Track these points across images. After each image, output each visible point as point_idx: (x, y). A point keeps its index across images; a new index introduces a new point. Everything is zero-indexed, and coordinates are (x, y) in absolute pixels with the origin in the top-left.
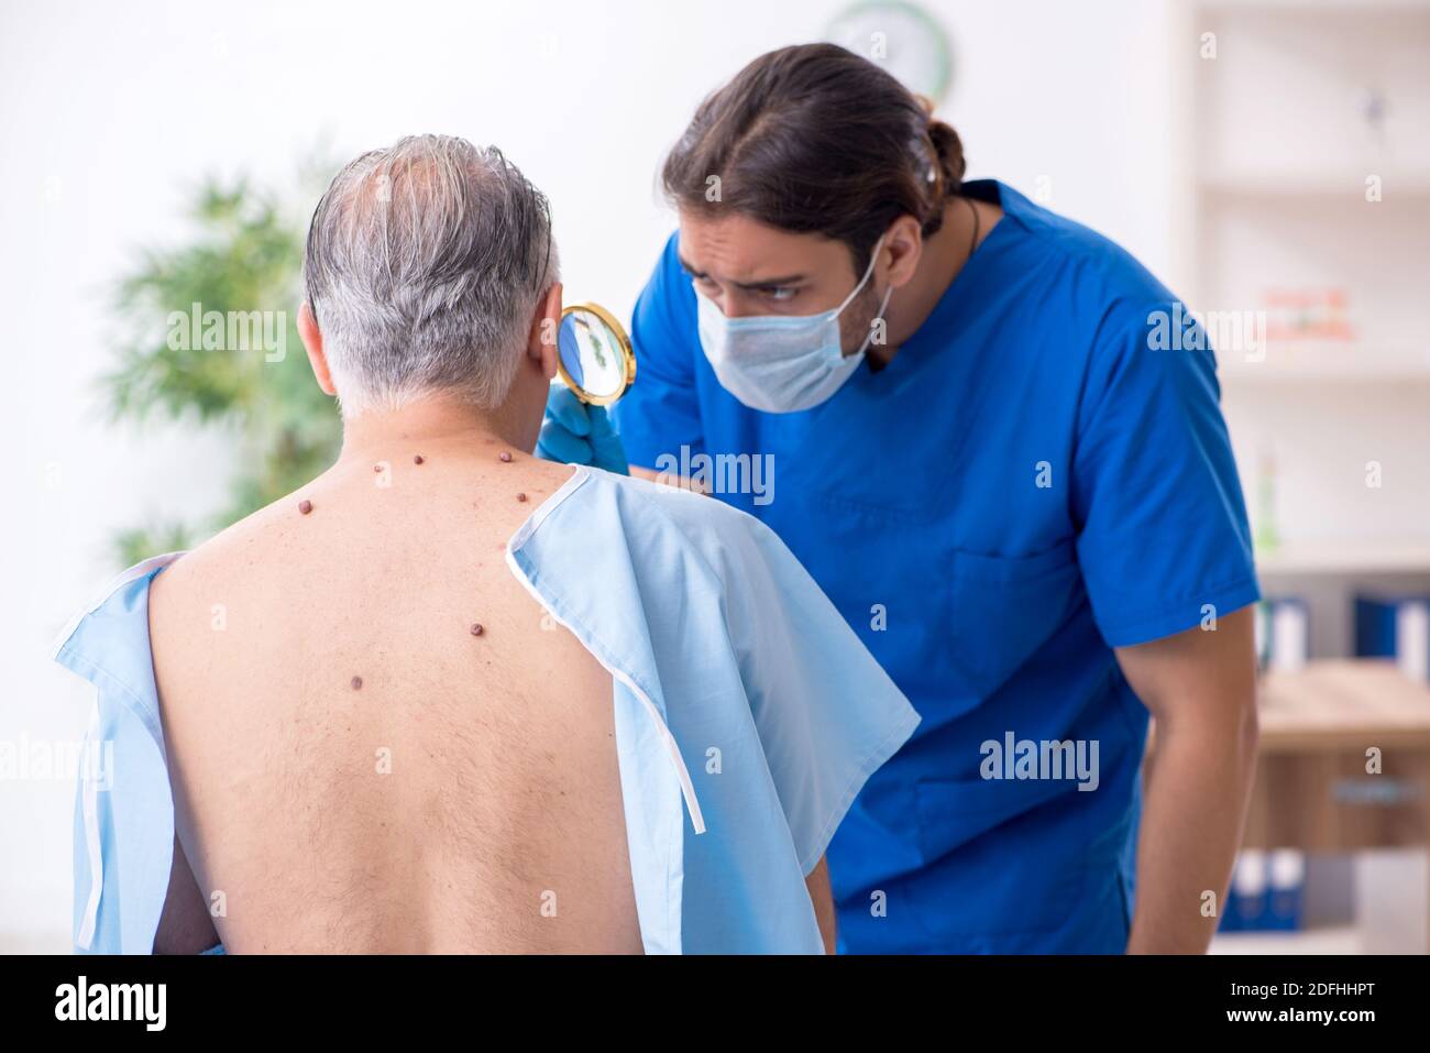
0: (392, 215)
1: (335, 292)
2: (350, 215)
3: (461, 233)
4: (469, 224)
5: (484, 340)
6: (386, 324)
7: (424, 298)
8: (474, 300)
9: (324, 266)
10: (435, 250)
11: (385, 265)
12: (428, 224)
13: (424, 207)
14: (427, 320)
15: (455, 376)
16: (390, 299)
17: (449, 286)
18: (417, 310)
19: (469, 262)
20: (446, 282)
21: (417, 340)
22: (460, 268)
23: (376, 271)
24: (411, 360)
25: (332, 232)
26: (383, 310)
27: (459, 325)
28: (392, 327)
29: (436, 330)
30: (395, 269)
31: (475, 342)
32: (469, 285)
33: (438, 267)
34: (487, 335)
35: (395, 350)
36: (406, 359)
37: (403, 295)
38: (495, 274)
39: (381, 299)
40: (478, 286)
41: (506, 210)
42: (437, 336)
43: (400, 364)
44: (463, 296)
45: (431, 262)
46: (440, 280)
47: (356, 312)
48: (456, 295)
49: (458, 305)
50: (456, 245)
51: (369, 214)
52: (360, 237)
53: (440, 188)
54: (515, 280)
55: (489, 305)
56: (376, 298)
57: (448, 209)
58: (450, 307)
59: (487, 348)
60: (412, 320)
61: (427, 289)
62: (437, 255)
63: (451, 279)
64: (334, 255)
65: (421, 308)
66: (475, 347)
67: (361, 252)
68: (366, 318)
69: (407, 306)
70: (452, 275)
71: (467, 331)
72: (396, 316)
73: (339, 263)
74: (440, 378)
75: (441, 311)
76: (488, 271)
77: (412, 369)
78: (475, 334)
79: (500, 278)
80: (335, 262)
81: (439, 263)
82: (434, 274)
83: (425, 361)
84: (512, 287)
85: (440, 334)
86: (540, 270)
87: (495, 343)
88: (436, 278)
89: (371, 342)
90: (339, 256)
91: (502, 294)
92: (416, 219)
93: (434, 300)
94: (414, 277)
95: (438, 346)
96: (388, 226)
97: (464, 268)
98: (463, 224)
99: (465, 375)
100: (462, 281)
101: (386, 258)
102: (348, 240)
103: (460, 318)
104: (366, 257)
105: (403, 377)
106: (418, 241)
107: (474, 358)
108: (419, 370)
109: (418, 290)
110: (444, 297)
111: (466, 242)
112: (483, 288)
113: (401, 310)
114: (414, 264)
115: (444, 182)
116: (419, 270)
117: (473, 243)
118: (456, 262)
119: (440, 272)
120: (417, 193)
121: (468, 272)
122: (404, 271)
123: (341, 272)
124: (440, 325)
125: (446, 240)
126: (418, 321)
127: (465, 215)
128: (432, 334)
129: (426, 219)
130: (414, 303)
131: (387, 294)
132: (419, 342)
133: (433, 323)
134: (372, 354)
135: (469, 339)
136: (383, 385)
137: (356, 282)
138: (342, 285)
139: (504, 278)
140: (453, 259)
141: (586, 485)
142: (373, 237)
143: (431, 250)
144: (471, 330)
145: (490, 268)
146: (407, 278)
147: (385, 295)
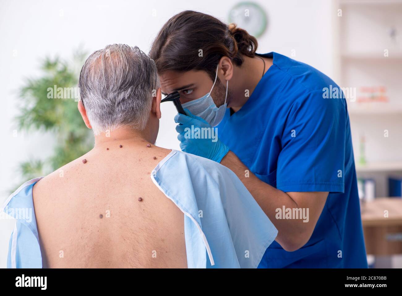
0: (106, 70)
1: (89, 96)
2: (92, 71)
3: (128, 75)
4: (131, 72)
5: (138, 108)
6: (106, 105)
7: (118, 96)
8: (133, 96)
9: (85, 88)
10: (120, 81)
11: (105, 87)
12: (117, 72)
13: (116, 67)
14: (119, 103)
15: (130, 120)
16: (107, 97)
17: (125, 92)
18: (116, 100)
19: (131, 84)
20: (124, 91)
21: (117, 109)
22: (128, 86)
23: (102, 88)
24: (115, 116)
25: (87, 77)
26: (105, 101)
27: (129, 104)
28: (108, 106)
29: (122, 106)
30: (108, 87)
31: (135, 109)
32: (132, 91)
33: (122, 86)
34: (139, 106)
35: (110, 113)
36: (114, 116)
37: (111, 95)
38: (140, 87)
39: (104, 97)
40: (135, 91)
41: (142, 66)
42: (123, 108)
43: (112, 117)
44: (130, 95)
45: (119, 84)
46: (122, 90)
47: (96, 102)
48: (128, 94)
49: (129, 98)
50: (127, 78)
51: (98, 71)
52: (96, 78)
53: (120, 61)
54: (146, 88)
55: (138, 97)
56: (102, 97)
57: (123, 67)
58: (126, 98)
59: (139, 111)
60: (115, 103)
61: (119, 93)
62: (121, 83)
63: (126, 89)
64: (88, 84)
66: (135, 111)
67: (97, 83)
68: (100, 104)
71: (132, 106)
72: (109, 102)
74: (125, 121)
75: (123, 100)
76: (137, 86)
77: (116, 119)
78: (135, 106)
80: (89, 87)
81: (122, 85)
82: (120, 88)
83: (119, 116)
84: (145, 90)
85: (124, 107)
86: (154, 84)
87: (141, 109)
88: (121, 89)
89: (102, 111)
90: (90, 84)
91: (142, 93)
92: (114, 71)
93: (121, 97)
94: (114, 90)
95: (123, 111)
96: (105, 74)
97: (130, 85)
98: (129, 72)
99: (132, 120)
100: (130, 90)
101: (105, 84)
102: (92, 79)
103: (130, 102)
104: (98, 84)
105: (113, 122)
106: (114, 78)
107: (135, 114)
108: (118, 119)
109: (116, 94)
110: (124, 95)
111: (130, 77)
112: (136, 92)
113: (111, 100)
114: (114, 86)
115: (121, 59)
116: (115, 88)
117: (132, 77)
118: (127, 84)
119: (122, 87)
120: (113, 63)
121: (131, 87)
122: (111, 88)
123: (91, 89)
124: (123, 104)
125: (123, 77)
127: (129, 69)
128: (121, 107)
129: (117, 71)
130: (115, 98)
131: (106, 96)
132: (117, 110)
133: (121, 104)
134: (102, 115)
135: (133, 108)
136: (106, 125)
137: (96, 93)
138: (91, 94)
139: (143, 88)
140: (126, 83)
141: (176, 155)
142: (100, 78)
143: (119, 81)
144: (133, 105)
145: (138, 85)
146: (112, 90)
147: (105, 96)
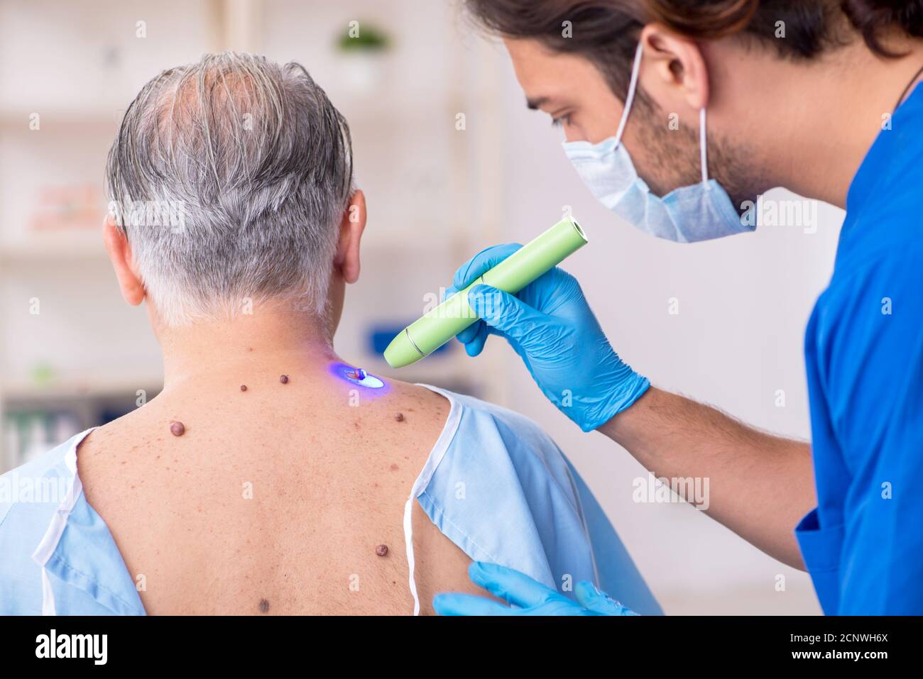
0: (213, 123)
3: (281, 140)
4: (288, 131)
5: (305, 243)
6: (213, 226)
7: (251, 200)
8: (296, 202)
9: (142, 172)
11: (211, 168)
14: (253, 223)
16: (217, 202)
17: (273, 188)
18: (244, 212)
19: (291, 165)
20: (271, 185)
21: (244, 242)
22: (283, 170)
23: (202, 175)
24: (237, 265)
25: (150, 139)
26: (209, 213)
27: (282, 227)
28: (218, 229)
29: (261, 234)
30: (221, 171)
31: (297, 245)
32: (292, 188)
33: (262, 170)
34: (308, 238)
35: (221, 253)
36: (232, 264)
37: (230, 197)
38: (313, 180)
39: (208, 201)
40: (299, 191)
42: (263, 238)
43: (227, 267)
44: (286, 199)
45: (257, 165)
46: (265, 183)
48: (281, 198)
49: (282, 208)
50: (277, 149)
51: (188, 121)
52: (180, 144)
53: (258, 96)
54: (328, 184)
55: (308, 208)
56: (202, 202)
57: (267, 115)
58: (276, 209)
60: (239, 222)
61: (254, 191)
62: (261, 161)
63: (274, 182)
64: (154, 161)
65: (248, 211)
66: (297, 250)
67: (182, 158)
68: (191, 221)
69: (234, 209)
70: (276, 178)
71: (290, 233)
72: (223, 218)
73: (160, 168)
75: (266, 213)
76: (306, 176)
77: (240, 274)
78: (297, 235)
79: (316, 182)
80: (154, 168)
81: (264, 167)
82: (259, 177)
83: (252, 265)
84: (325, 192)
85: (266, 237)
86: (347, 178)
87: (315, 246)
88: (261, 181)
89: (196, 245)
90: (159, 161)
91: (318, 198)
92: (238, 125)
93: (261, 201)
94: (240, 180)
95: (265, 250)
96: (211, 131)
97: (286, 171)
98: (283, 130)
100: (286, 184)
102: (169, 147)
103: (283, 220)
104: (190, 162)
105: (232, 283)
106: (242, 146)
107: (295, 263)
108: (247, 275)
109: (248, 189)
110: (270, 199)
111: (286, 147)
112: (303, 192)
113: (229, 213)
114: (240, 167)
115: (260, 89)
116: (246, 173)
117: (293, 147)
118: (278, 167)
119: (266, 174)
120: (235, 101)
121: (290, 176)
122: (229, 175)
123: (163, 178)
124: (266, 228)
126: (245, 223)
127: (284, 122)
128: (258, 237)
130: (241, 207)
131: (214, 199)
132: (245, 245)
133: (258, 225)
135: (292, 242)
136: (211, 291)
137: (179, 188)
138: (164, 188)
139: (319, 183)
140: (276, 163)
142: (195, 143)
143: (255, 154)
144: (293, 232)
145: (308, 173)
146: (233, 182)
147: (212, 198)
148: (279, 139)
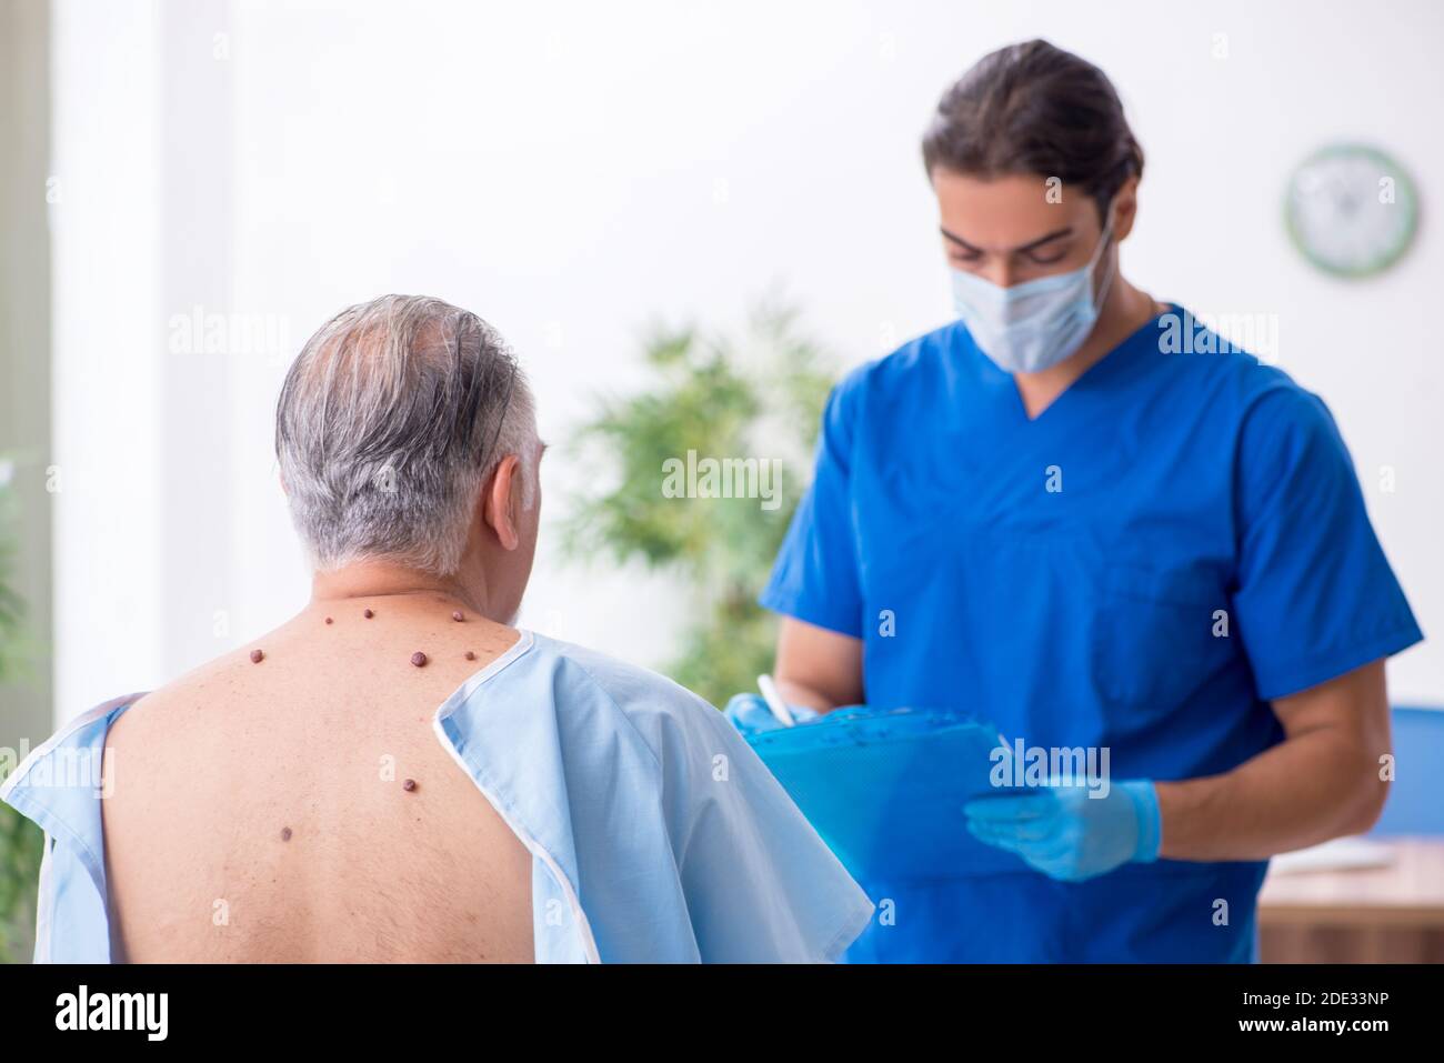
0: (335, 387)
3: (395, 411)
4: (405, 402)
6: (320, 497)
7: (352, 475)
8: (404, 478)
10: (365, 429)
11: (320, 440)
12: (364, 401)
13: (363, 383)
14: (355, 495)
15: (389, 544)
16: (322, 473)
17: (376, 464)
18: (345, 485)
19: (400, 440)
20: (374, 461)
21: (348, 512)
22: (390, 447)
23: (312, 445)
24: (346, 531)
26: (317, 484)
27: (387, 500)
28: (324, 501)
29: (364, 504)
30: (328, 444)
31: (406, 515)
32: (397, 465)
33: (366, 445)
34: (420, 510)
35: (331, 521)
36: (342, 530)
37: (334, 469)
38: (428, 452)
39: (315, 472)
40: (408, 465)
41: (447, 387)
42: (366, 509)
43: (337, 533)
45: (360, 440)
46: (368, 458)
47: (296, 481)
50: (389, 422)
51: (316, 384)
52: (305, 407)
53: (382, 361)
54: (451, 459)
55: (421, 483)
56: (311, 470)
57: (384, 386)
59: (423, 522)
60: (342, 496)
61: (355, 467)
62: (365, 435)
63: (378, 458)
65: (348, 483)
66: (408, 521)
67: (303, 422)
68: (303, 488)
69: (336, 480)
70: (381, 453)
71: (396, 506)
72: (325, 490)
73: (288, 430)
74: (373, 545)
75: (369, 487)
76: (420, 449)
77: (348, 537)
78: (405, 508)
79: (435, 457)
81: (367, 442)
82: (361, 451)
83: (357, 531)
84: (447, 465)
85: (369, 507)
87: (432, 518)
88: (363, 457)
89: (311, 512)
91: (436, 473)
92: (354, 397)
93: (361, 478)
94: (341, 457)
96: (328, 399)
97: (395, 446)
98: (399, 402)
99: (400, 544)
100: (390, 461)
101: (320, 433)
102: (297, 409)
104: (306, 429)
105: (341, 545)
106: (352, 418)
107: (408, 529)
108: (354, 538)
109: (346, 467)
110: (370, 476)
111: (400, 422)
112: (413, 467)
113: (331, 487)
114: (345, 441)
115: (387, 356)
116: (348, 447)
117: (406, 423)
118: (386, 441)
119: (369, 450)
120: (360, 367)
121: (398, 451)
122: (335, 447)
124: (368, 499)
125: (378, 418)
126: (346, 497)
127: (401, 394)
128: (362, 507)
129: (362, 395)
130: (342, 479)
131: (320, 468)
132: (350, 515)
133: (361, 497)
135: (400, 513)
139: (439, 457)
140: (383, 437)
141: (527, 656)
142: (315, 409)
143: (361, 428)
144: (401, 506)
145: (422, 446)
146: (338, 455)
147: (318, 470)
148: (392, 410)
